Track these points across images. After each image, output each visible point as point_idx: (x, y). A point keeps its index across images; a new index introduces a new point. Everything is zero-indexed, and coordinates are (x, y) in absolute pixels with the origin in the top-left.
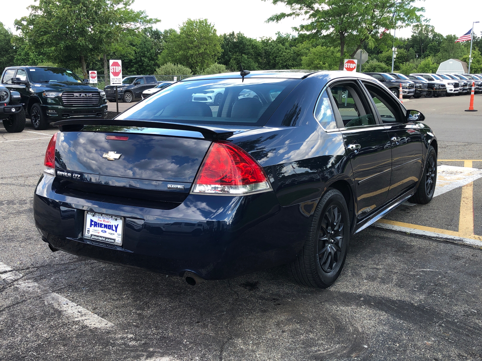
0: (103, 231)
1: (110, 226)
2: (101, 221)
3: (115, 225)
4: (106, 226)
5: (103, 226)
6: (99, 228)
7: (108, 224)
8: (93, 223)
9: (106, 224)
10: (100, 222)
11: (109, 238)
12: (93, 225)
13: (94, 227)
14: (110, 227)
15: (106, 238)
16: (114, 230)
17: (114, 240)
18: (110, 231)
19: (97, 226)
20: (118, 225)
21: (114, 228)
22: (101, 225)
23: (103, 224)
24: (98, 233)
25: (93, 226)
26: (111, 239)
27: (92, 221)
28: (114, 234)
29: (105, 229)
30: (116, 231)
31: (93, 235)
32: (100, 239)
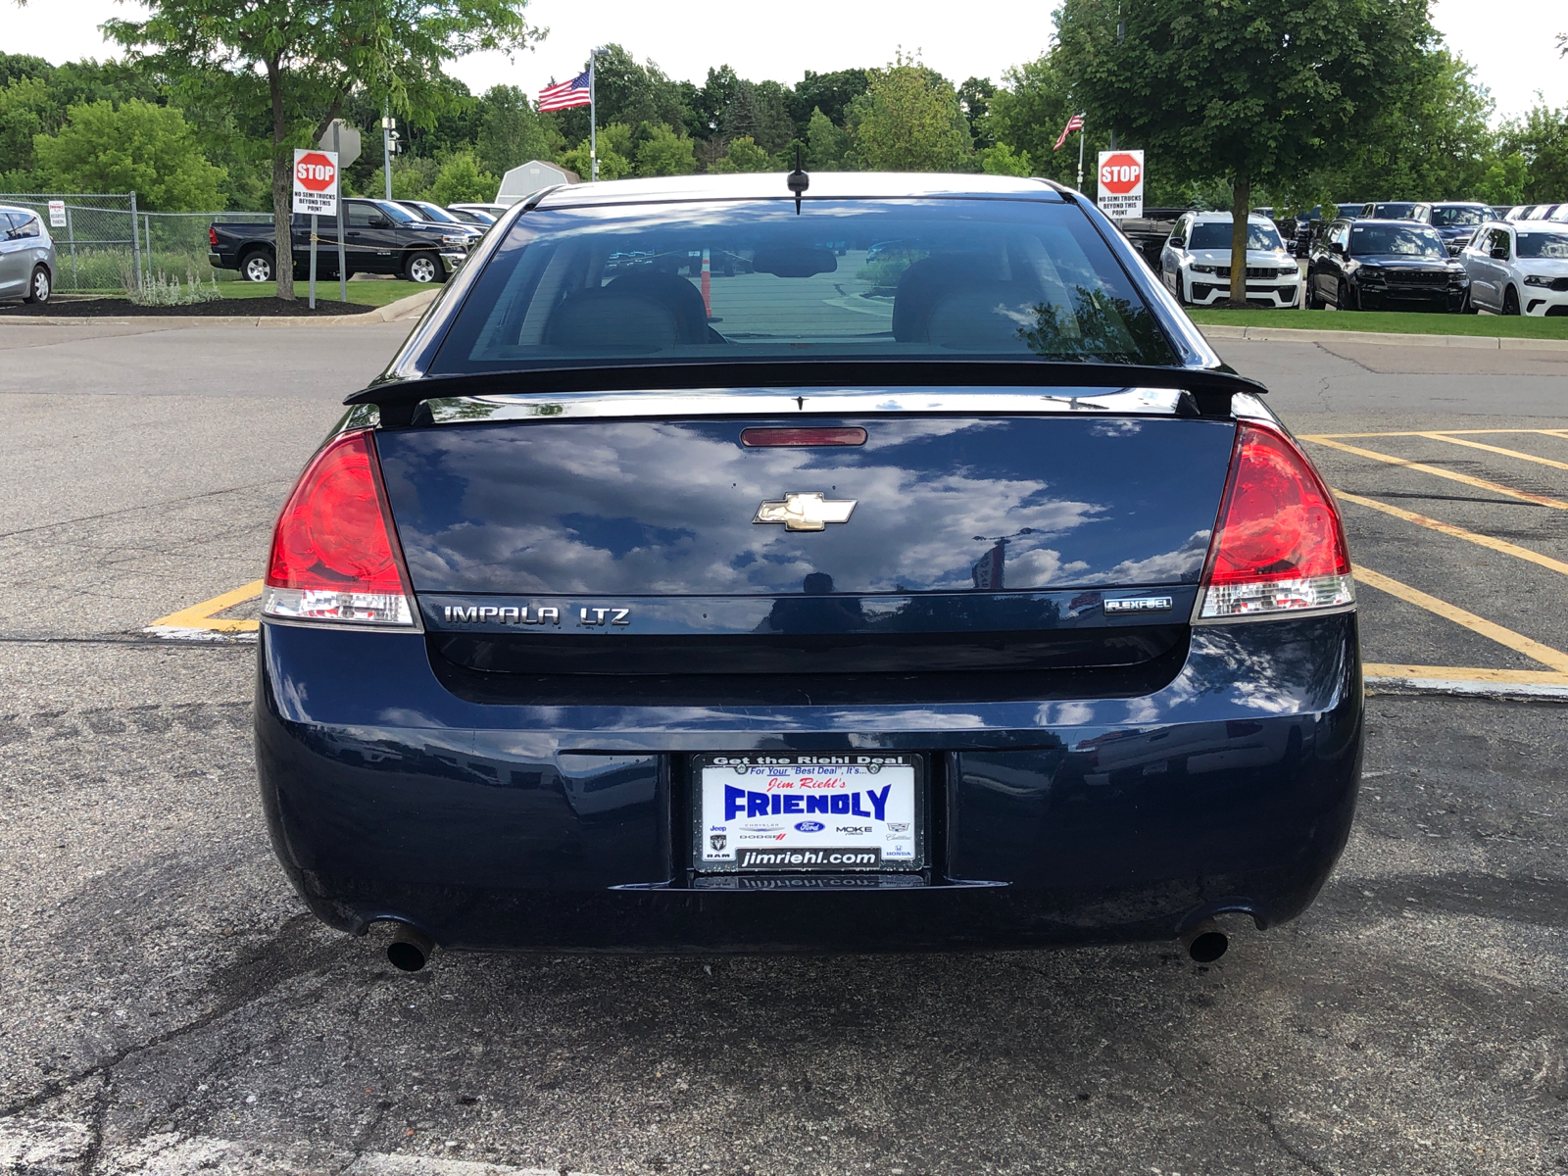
0: (805, 826)
1: (845, 797)
2: (789, 785)
3: (871, 794)
4: (816, 804)
5: (803, 805)
6: (782, 816)
7: (830, 792)
8: (741, 801)
9: (817, 793)
10: (783, 792)
11: (843, 851)
12: (742, 808)
13: (751, 814)
14: (844, 804)
15: (828, 852)
16: (867, 814)
17: (877, 851)
18: (849, 819)
19: (769, 809)
20: (886, 790)
21: (866, 804)
22: (790, 804)
23: (801, 798)
24: (780, 837)
25: (741, 815)
26: (856, 851)
27: (732, 793)
28: (867, 829)
29: (817, 816)
30: (880, 815)
31: (751, 851)
32: (796, 859)
